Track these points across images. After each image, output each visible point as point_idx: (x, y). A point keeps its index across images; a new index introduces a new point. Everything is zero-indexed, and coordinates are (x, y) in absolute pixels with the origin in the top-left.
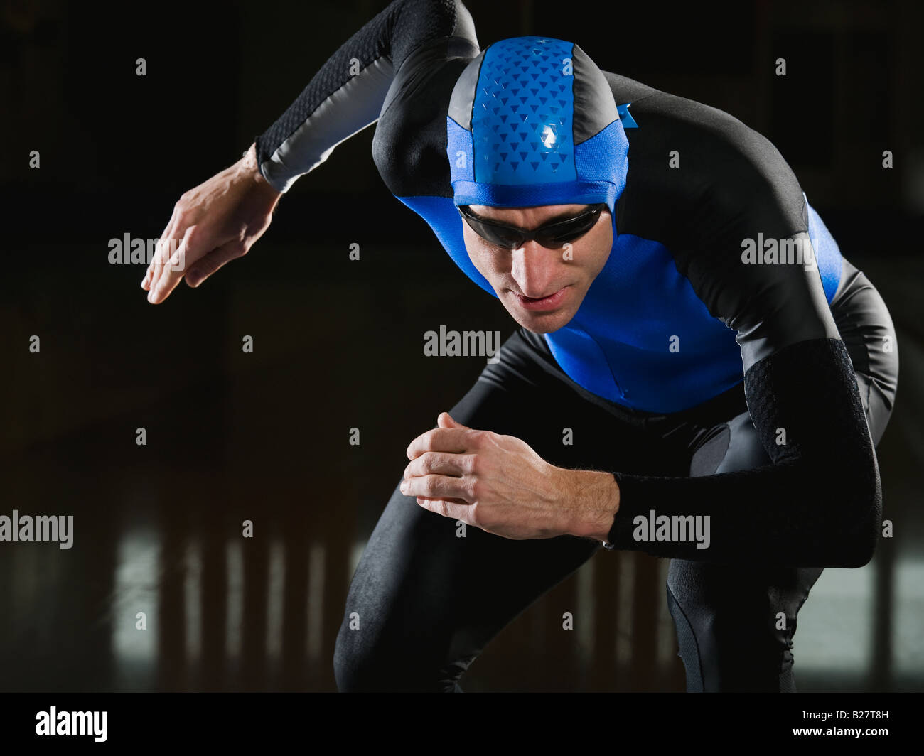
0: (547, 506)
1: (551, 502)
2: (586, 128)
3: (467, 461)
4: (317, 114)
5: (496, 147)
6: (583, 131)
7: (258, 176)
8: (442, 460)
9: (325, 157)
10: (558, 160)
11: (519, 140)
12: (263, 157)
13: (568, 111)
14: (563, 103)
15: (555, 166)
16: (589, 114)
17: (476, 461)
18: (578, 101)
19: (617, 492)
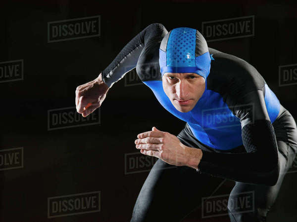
0: (182, 155)
1: (183, 154)
2: (199, 52)
3: (161, 140)
4: (121, 62)
5: (173, 56)
6: (198, 53)
7: (102, 82)
8: (153, 139)
9: (122, 77)
10: (190, 61)
11: (179, 54)
12: (104, 76)
13: (194, 48)
14: (192, 45)
15: (190, 62)
16: (200, 49)
17: (163, 140)
18: (197, 45)
19: (202, 154)
